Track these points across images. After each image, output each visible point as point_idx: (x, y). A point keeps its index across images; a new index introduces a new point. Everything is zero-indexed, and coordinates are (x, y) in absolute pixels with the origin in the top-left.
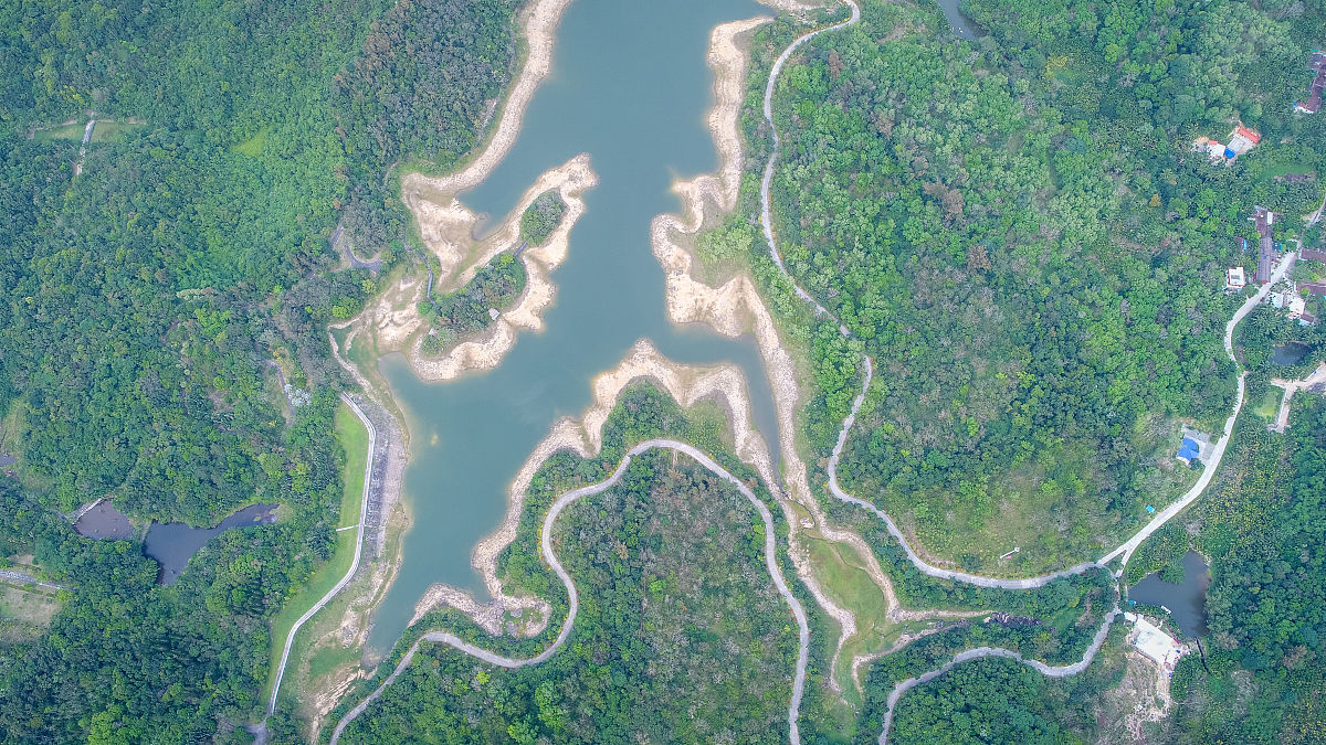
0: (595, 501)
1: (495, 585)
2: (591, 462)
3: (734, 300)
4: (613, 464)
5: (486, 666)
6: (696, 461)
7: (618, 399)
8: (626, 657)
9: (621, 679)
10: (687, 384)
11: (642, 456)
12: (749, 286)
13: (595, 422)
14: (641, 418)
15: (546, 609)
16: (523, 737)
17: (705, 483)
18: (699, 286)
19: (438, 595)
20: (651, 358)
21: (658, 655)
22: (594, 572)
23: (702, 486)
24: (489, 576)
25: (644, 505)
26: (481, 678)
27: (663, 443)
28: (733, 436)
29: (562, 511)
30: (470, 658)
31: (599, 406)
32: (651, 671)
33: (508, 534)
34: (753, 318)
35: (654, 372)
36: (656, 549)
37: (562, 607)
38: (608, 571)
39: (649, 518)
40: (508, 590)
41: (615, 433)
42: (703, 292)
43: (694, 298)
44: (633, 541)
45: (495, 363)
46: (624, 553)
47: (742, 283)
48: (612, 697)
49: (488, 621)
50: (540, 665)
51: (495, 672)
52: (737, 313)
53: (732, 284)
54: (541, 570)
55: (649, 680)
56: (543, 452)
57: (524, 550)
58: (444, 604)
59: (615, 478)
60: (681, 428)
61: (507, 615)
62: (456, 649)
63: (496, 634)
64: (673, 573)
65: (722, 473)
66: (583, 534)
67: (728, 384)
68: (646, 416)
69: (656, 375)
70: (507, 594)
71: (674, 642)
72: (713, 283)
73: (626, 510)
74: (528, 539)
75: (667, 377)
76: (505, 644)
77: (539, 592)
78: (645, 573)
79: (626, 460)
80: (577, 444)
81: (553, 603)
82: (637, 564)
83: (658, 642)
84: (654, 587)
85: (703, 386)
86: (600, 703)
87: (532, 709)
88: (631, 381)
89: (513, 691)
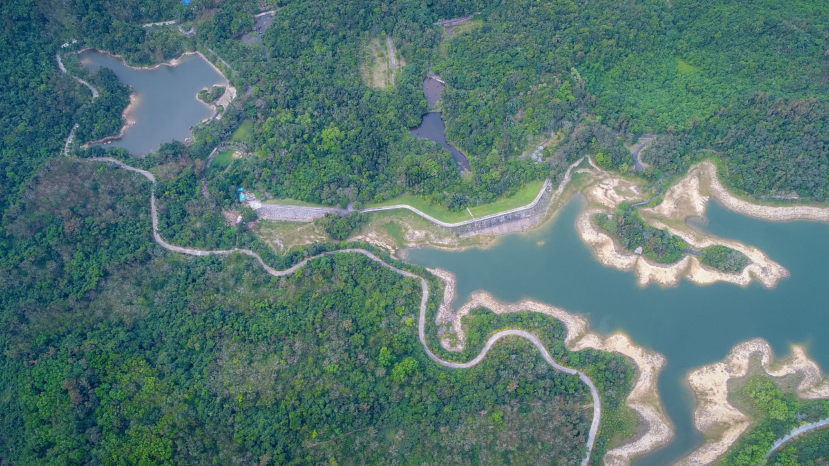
0: (539, 358)
1: (465, 311)
2: (563, 348)
3: (726, 419)
4: (568, 363)
5: (416, 322)
6: (591, 422)
7: (613, 353)
8: (446, 409)
9: (432, 410)
10: (645, 400)
11: (580, 382)
12: (743, 428)
13: (591, 342)
14: (607, 373)
15: (460, 348)
16: (382, 358)
17: (579, 433)
18: (724, 388)
19: (449, 279)
20: (653, 368)
21: (453, 432)
22: (492, 371)
23: (575, 432)
24: (469, 305)
25: (548, 393)
26: (408, 321)
27: (595, 394)
28: (620, 445)
29: (524, 338)
30: (418, 310)
31: (603, 343)
32: (442, 429)
33: (497, 308)
34: (718, 438)
35: (643, 373)
36: (521, 410)
37: (465, 358)
38: (496, 381)
39: (540, 399)
40: (464, 320)
41: (589, 358)
42: (721, 392)
43: (713, 387)
44: (520, 391)
45: (606, 263)
46: (512, 387)
47: (742, 422)
48: (420, 407)
49: (442, 314)
50: (425, 354)
51: (414, 327)
52: (716, 424)
53: (737, 414)
54: (483, 338)
55: (436, 430)
56: (558, 314)
57: (492, 322)
58: (444, 285)
59: (558, 367)
60: (611, 405)
61: (450, 324)
62: (421, 300)
63: (436, 322)
64: (509, 425)
65: (590, 444)
66: (514, 356)
67: (658, 431)
68: (610, 376)
69: (642, 375)
70: (462, 320)
71: (465, 440)
72: (731, 398)
73: (540, 381)
74: (500, 322)
75: (644, 383)
76: (432, 329)
77: (469, 340)
78: (503, 407)
79: (574, 372)
80: (572, 334)
81: (465, 351)
82: (507, 400)
83: (461, 428)
84: (496, 416)
85: (648, 413)
86: (414, 400)
87: (399, 358)
88: (630, 358)
89: (407, 343)
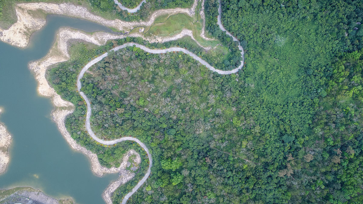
0: (94, 114)
1: (113, 170)
2: (76, 110)
3: (27, 15)
4: (81, 100)
5: (145, 185)
6: (96, 64)
7: (52, 87)
8: (165, 126)
9: (173, 131)
10: (59, 53)
11: (83, 86)
12: (23, 5)
13: (59, 101)
14: (64, 79)
15: (132, 152)
16: (179, 180)
17: (106, 62)
18: (12, 28)
19: (107, 195)
20: (39, 64)
21: (170, 112)
22: (124, 126)
23: (107, 65)
24: (108, 171)
25: (104, 94)
26: (148, 189)
27: (81, 75)
28: (92, 44)
29: (93, 130)
30: (139, 191)
31: (52, 97)
32: (175, 118)
33: (94, 158)
34: (40, 11)
35: (46, 66)
36: (126, 96)
37: (134, 145)
38: (127, 120)
39: (111, 94)
40: (117, 165)
41: (66, 94)
42: (16, 28)
43: (18, 33)
44: (118, 104)
46: (121, 110)
47: (20, 8)
48: (178, 138)
49: (127, 178)
50: (153, 163)
51: (148, 182)
52: (34, 16)
53: (18, 12)
54: (115, 148)
55: (178, 120)
56: (63, 129)
57: (103, 153)
58: (112, 194)
59: (88, 102)
60: (77, 64)
61: (127, 169)
62: (132, 195)
63: (134, 176)
64: (139, 93)
65: (105, 55)
66: (106, 125)
67: (66, 35)
68: (64, 76)
69: (48, 65)
70: (119, 166)
71: (167, 104)
72: (14, 21)
73: (103, 103)
74: (98, 149)
75: (52, 61)
76: (139, 174)
77: (123, 152)
78: (134, 104)
79: (82, 94)
80: (66, 113)
81: (131, 148)
82: (129, 106)
83: (165, 111)
84: (141, 103)
85: (63, 47)
86: (179, 144)
87: (169, 172)
88: (46, 77)
89: (159, 178)
